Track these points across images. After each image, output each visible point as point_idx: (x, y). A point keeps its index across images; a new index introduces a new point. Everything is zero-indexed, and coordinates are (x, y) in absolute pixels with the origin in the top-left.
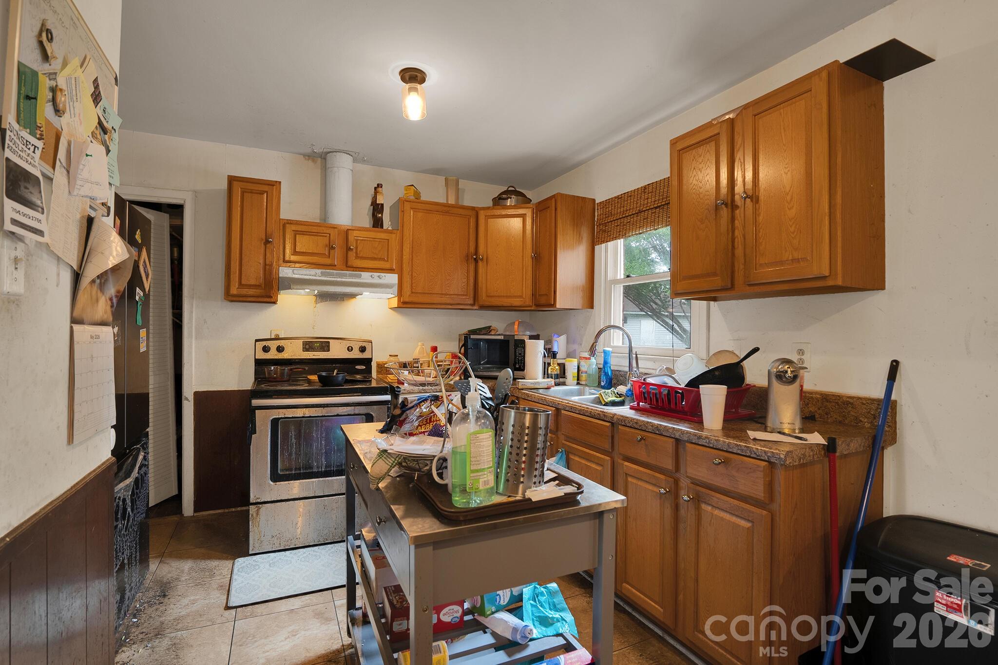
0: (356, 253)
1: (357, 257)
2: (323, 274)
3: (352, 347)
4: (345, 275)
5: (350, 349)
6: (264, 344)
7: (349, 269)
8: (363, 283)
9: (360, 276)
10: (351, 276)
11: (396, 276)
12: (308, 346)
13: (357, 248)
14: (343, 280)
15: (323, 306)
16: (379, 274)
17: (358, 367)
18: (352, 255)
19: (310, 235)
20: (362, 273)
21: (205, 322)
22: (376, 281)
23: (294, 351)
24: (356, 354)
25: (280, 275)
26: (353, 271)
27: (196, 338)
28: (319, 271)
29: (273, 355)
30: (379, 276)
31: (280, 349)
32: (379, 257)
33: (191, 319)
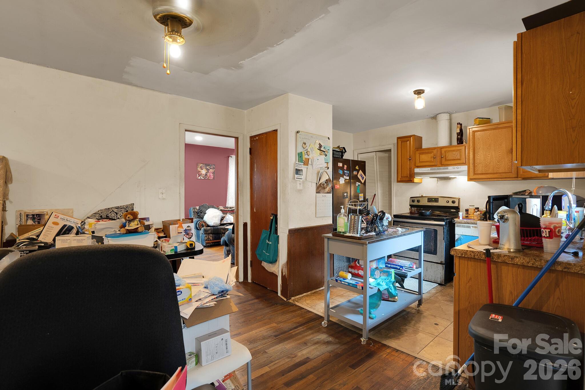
0: (445, 158)
1: (446, 160)
2: (431, 170)
3: (448, 201)
4: (441, 169)
5: (448, 202)
6: (413, 199)
7: (443, 166)
8: (449, 172)
9: (447, 169)
10: (443, 169)
11: (467, 166)
12: (430, 200)
13: (445, 156)
14: (440, 171)
15: (441, 182)
16: (457, 166)
17: (452, 210)
18: (443, 159)
19: (425, 154)
20: (449, 167)
21: (398, 191)
22: (456, 170)
23: (424, 202)
24: (450, 204)
25: (415, 172)
26: (445, 166)
27: (395, 197)
28: (429, 168)
29: (416, 203)
30: (457, 168)
31: (418, 201)
32: (456, 158)
33: (393, 190)
